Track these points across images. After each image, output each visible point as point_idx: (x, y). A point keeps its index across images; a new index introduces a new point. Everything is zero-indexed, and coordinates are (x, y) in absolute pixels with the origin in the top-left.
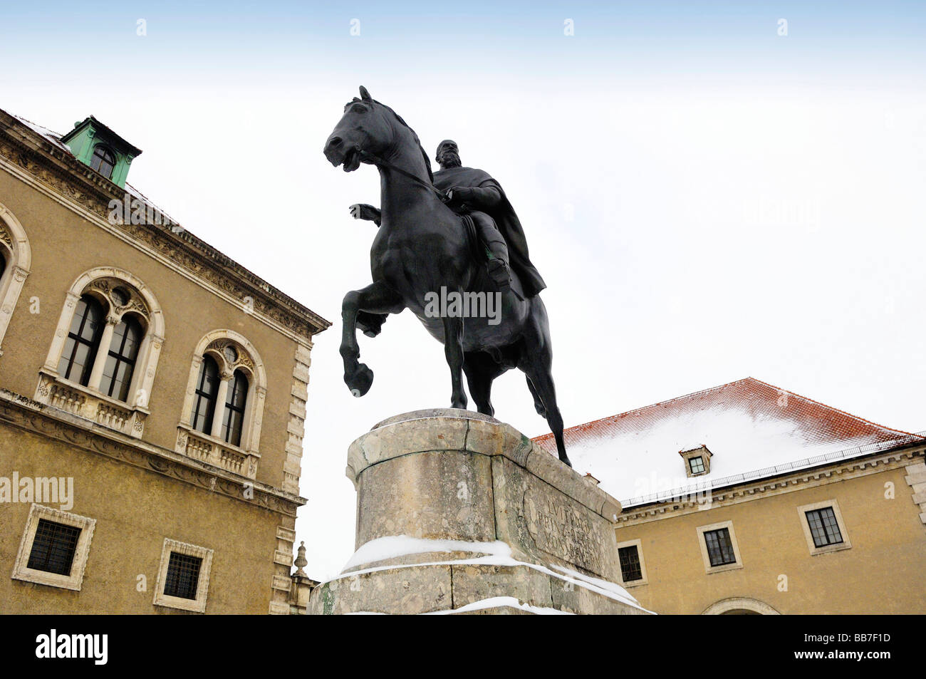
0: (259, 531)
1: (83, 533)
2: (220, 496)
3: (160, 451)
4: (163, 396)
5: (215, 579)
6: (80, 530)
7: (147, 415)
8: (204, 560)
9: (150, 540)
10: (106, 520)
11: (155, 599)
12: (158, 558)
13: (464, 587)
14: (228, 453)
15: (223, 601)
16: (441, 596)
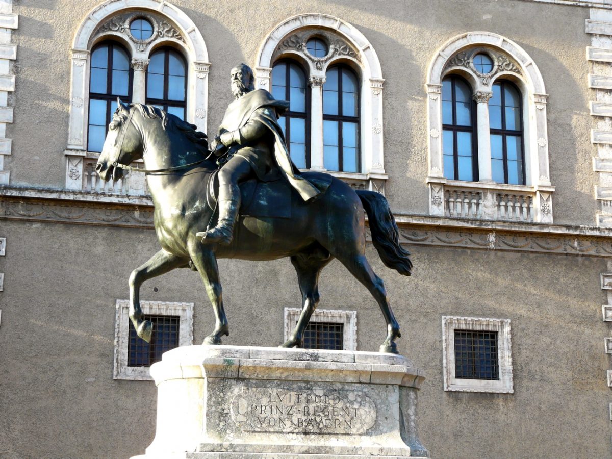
0: (572, 286)
1: (345, 328)
2: (506, 253)
3: (410, 219)
4: (400, 151)
5: (520, 353)
6: (342, 324)
7: (385, 180)
8: (500, 334)
9: (425, 321)
10: (367, 309)
11: (445, 385)
12: (438, 339)
14: (507, 195)
15: (537, 377)
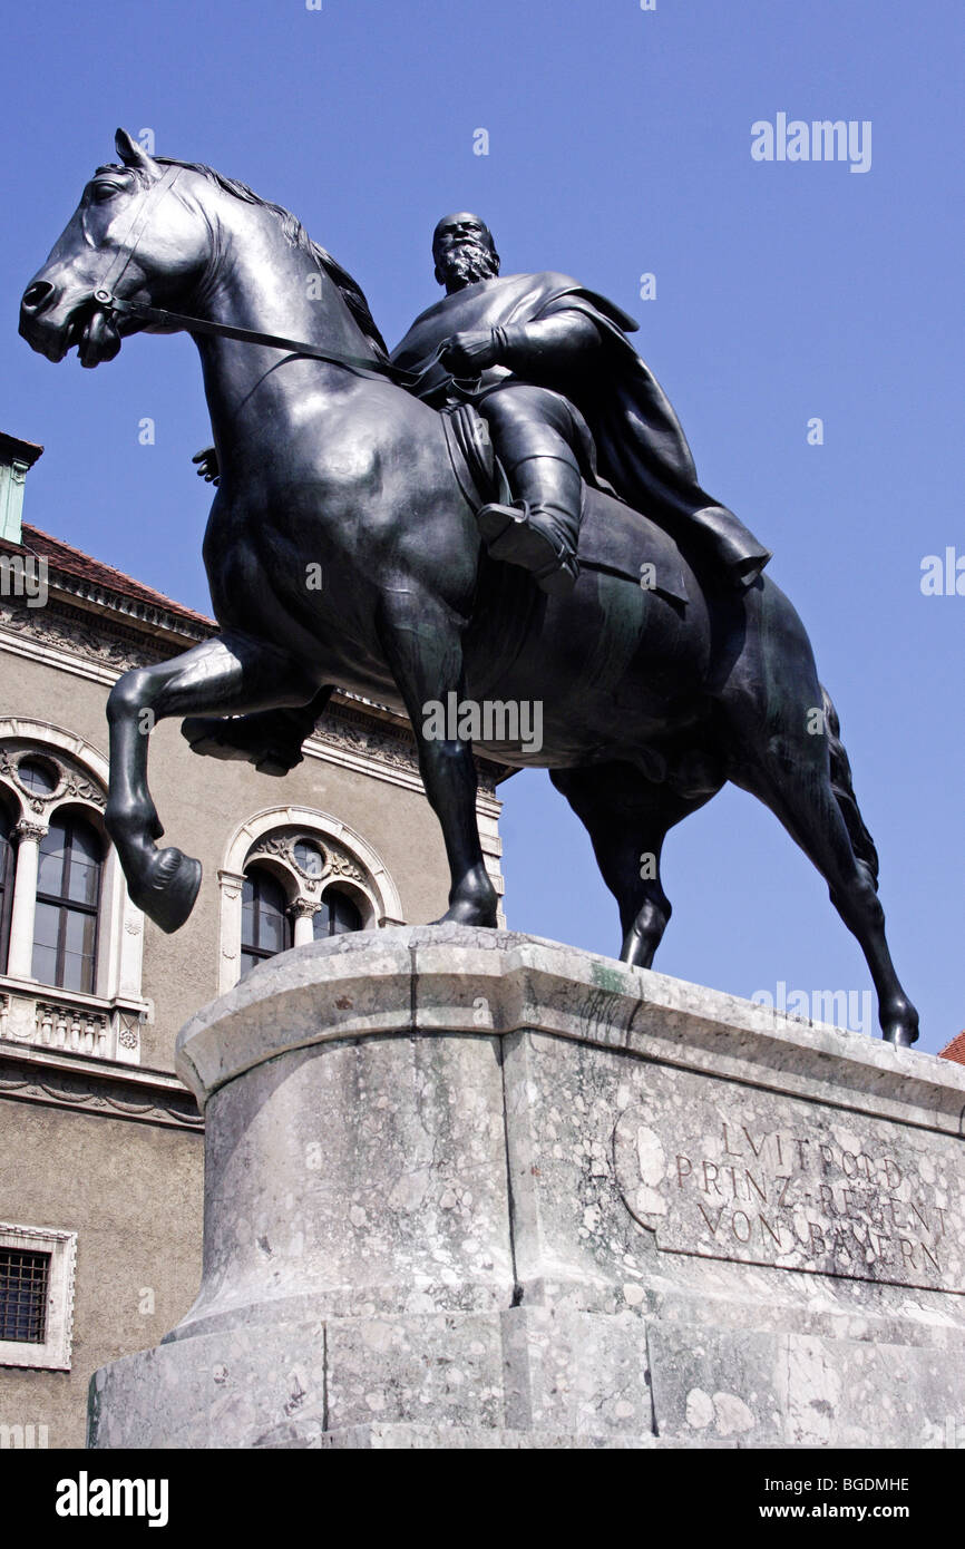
1: (54, 1261)
6: (49, 1255)
10: (96, 1230)
13: (357, 1370)
16: (297, 1397)
